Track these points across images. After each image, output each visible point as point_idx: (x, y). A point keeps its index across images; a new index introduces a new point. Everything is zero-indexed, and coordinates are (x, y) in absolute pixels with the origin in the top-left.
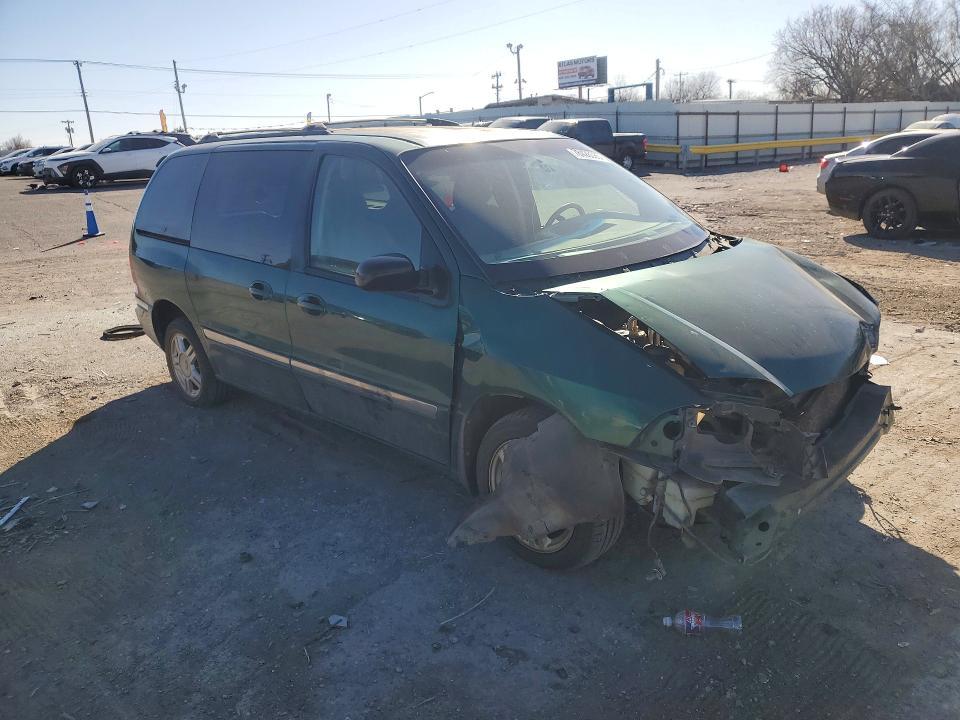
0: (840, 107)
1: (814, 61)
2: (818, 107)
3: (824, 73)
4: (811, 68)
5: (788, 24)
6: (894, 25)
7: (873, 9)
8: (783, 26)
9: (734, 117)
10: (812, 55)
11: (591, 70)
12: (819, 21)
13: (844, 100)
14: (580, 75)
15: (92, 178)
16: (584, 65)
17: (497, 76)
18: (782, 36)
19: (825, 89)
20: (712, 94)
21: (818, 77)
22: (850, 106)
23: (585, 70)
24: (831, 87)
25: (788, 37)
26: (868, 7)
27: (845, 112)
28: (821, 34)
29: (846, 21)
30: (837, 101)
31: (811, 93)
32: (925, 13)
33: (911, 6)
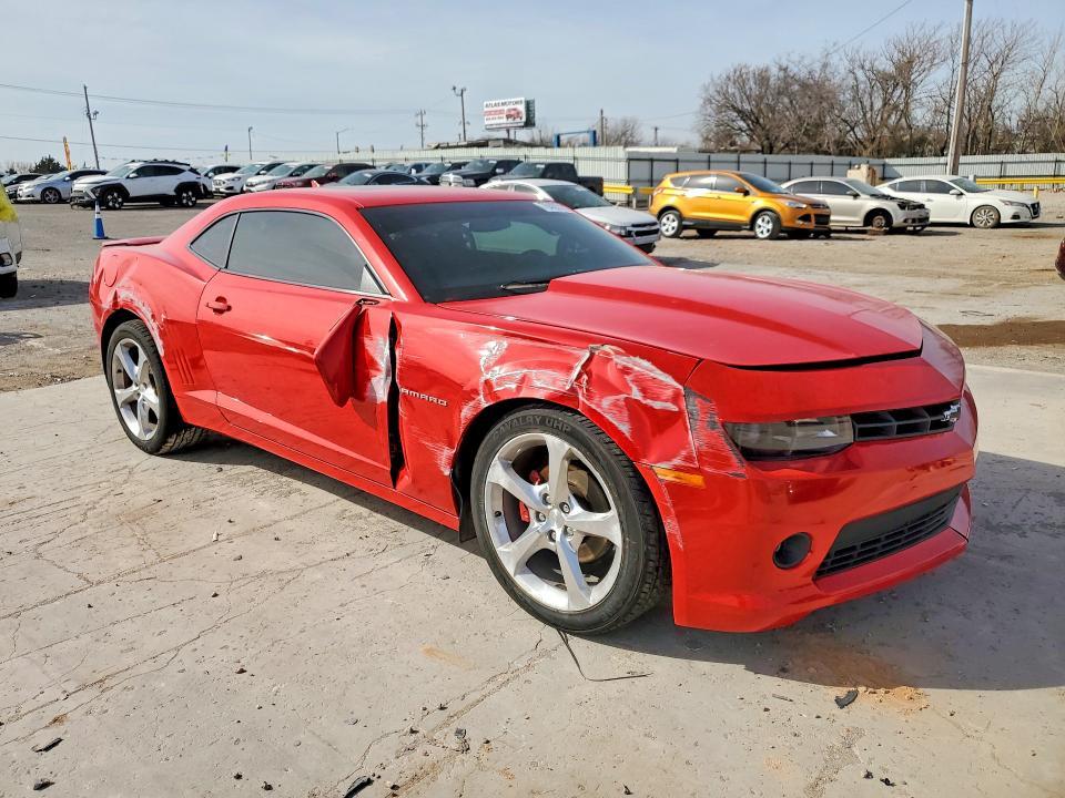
0: (761, 157)
1: (735, 114)
2: (744, 157)
3: (744, 125)
4: (733, 121)
5: (712, 80)
6: (804, 86)
7: (785, 70)
8: (707, 81)
9: (647, 164)
10: (735, 109)
11: (518, 113)
12: (739, 79)
13: (762, 152)
14: (508, 117)
15: (120, 200)
16: (512, 107)
17: (422, 114)
18: (706, 90)
19: (746, 139)
20: (635, 140)
21: (740, 129)
22: (770, 158)
23: (513, 113)
24: (752, 140)
25: (712, 91)
26: (781, 69)
27: (765, 163)
28: (742, 89)
29: (763, 79)
30: (758, 152)
31: (733, 144)
32: (830, 76)
33: (818, 70)
